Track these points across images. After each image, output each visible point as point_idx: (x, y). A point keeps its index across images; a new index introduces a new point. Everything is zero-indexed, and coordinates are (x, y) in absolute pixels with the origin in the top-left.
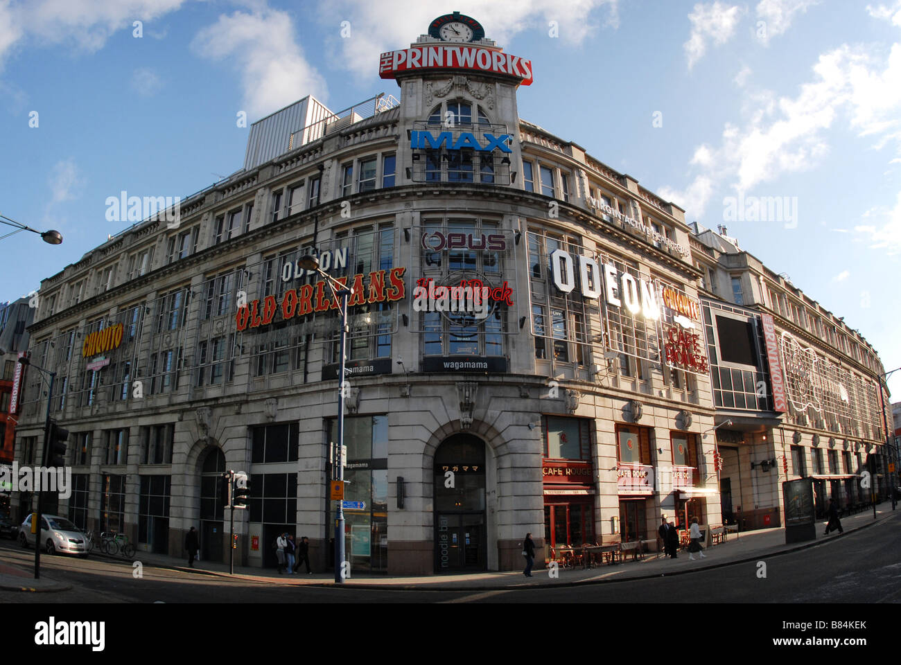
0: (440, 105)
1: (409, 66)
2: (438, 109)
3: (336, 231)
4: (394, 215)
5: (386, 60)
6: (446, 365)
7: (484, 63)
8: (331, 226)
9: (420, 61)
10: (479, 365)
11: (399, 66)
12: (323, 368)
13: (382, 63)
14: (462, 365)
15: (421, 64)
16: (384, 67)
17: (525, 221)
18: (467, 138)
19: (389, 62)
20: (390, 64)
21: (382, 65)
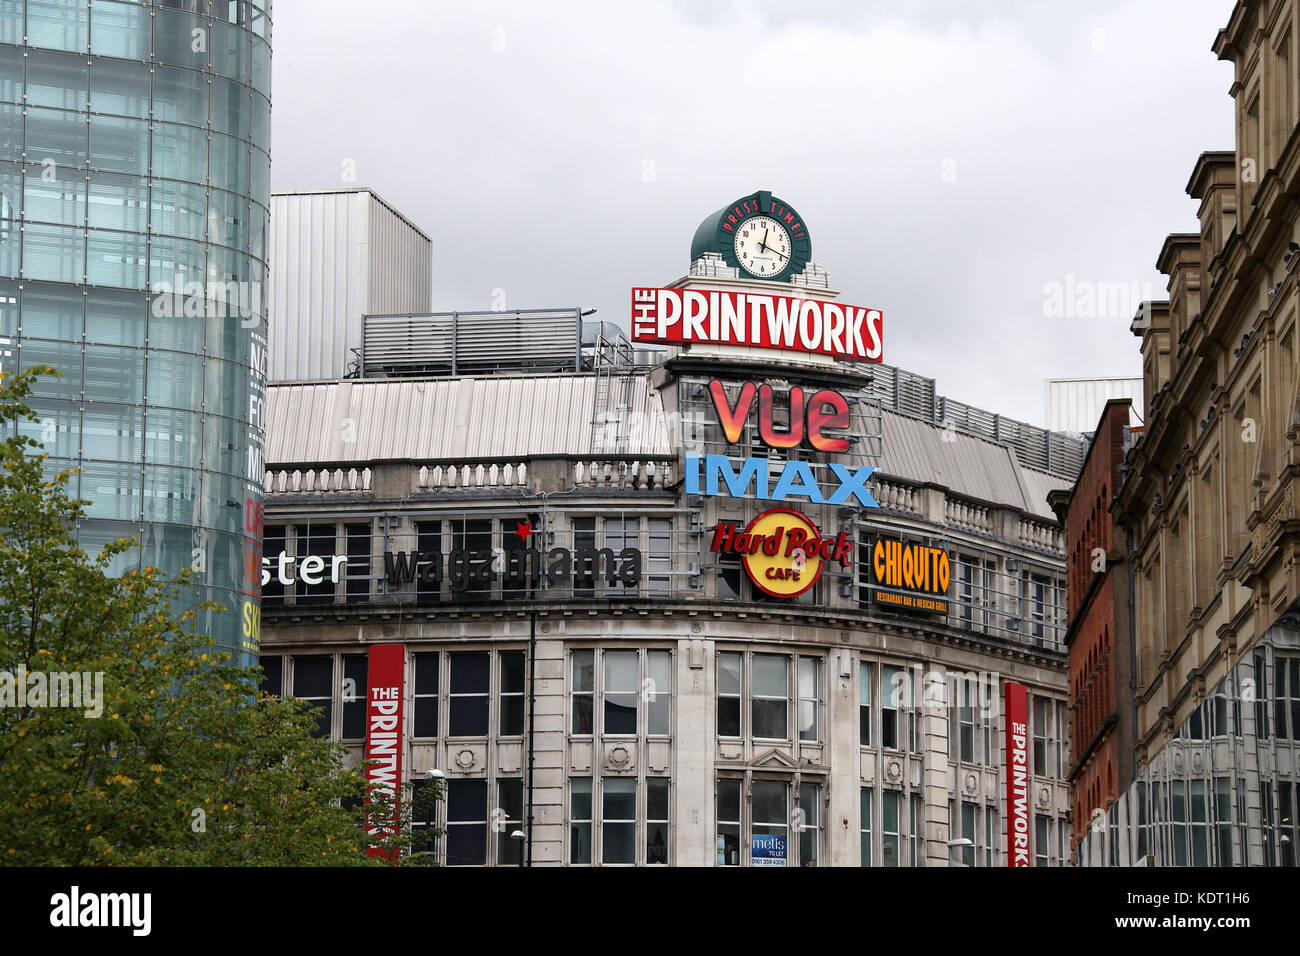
3: (571, 646)
4: (676, 641)
8: (563, 638)
17: (858, 657)
21: (638, 319)
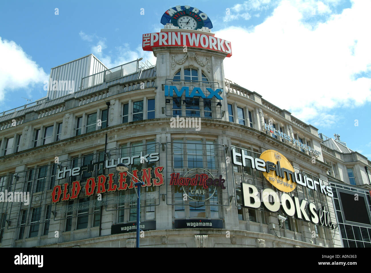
0: (180, 69)
1: (160, 44)
2: (178, 72)
3: (119, 143)
4: (155, 135)
5: (146, 39)
6: (188, 224)
7: (205, 44)
8: (116, 140)
9: (167, 41)
10: (207, 224)
11: (154, 43)
12: (112, 226)
13: (144, 41)
14: (197, 224)
15: (168, 43)
16: (146, 43)
18: (197, 91)
19: (148, 40)
20: (149, 41)
21: (144, 42)
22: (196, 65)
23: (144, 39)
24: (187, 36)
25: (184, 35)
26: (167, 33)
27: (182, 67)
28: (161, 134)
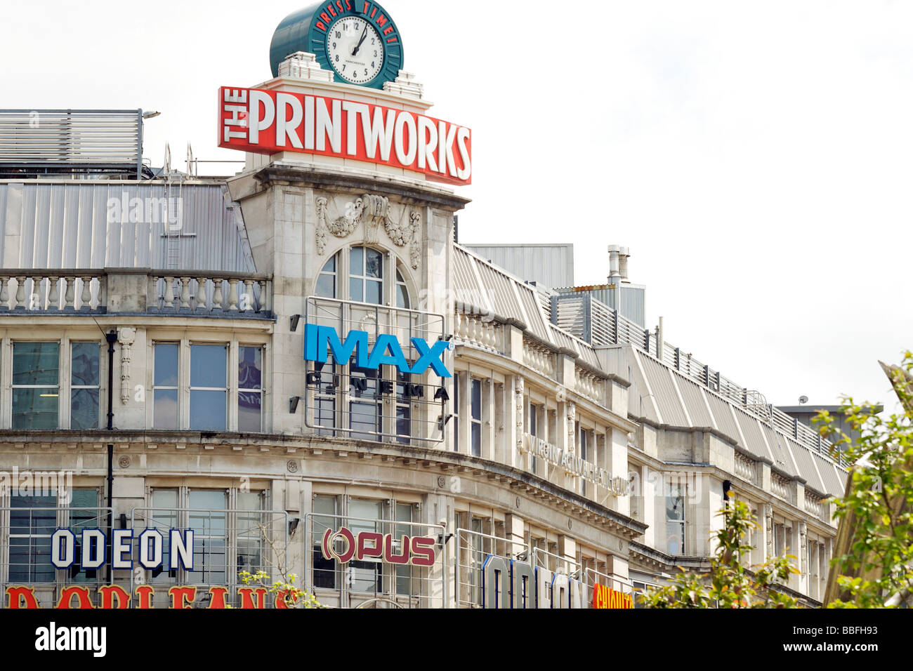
0: (340, 252)
1: (281, 140)
3: (151, 483)
4: (271, 481)
5: (234, 110)
7: (406, 148)
8: (144, 474)
9: (301, 132)
11: (262, 135)
13: (225, 114)
15: (303, 139)
16: (232, 128)
17: (452, 505)
18: (388, 345)
19: (240, 116)
21: (227, 121)
22: (384, 242)
23: (227, 108)
24: (359, 115)
25: (352, 110)
26: (302, 98)
27: (345, 244)
28: (287, 480)
